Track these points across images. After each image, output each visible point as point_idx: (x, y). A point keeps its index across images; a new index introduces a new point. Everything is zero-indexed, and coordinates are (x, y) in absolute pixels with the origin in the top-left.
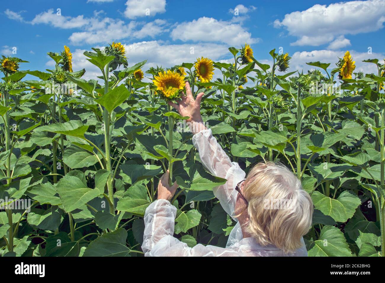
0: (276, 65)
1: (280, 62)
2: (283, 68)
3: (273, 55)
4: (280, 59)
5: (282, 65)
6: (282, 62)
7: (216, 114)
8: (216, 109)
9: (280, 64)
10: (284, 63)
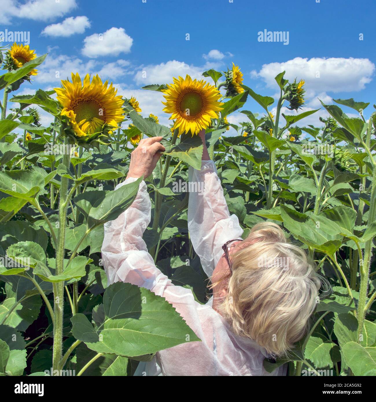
0: (283, 99)
1: (291, 94)
2: (295, 104)
3: (280, 82)
4: (292, 89)
5: (294, 99)
6: (294, 94)
7: (183, 171)
8: (184, 166)
9: (291, 97)
10: (298, 95)
